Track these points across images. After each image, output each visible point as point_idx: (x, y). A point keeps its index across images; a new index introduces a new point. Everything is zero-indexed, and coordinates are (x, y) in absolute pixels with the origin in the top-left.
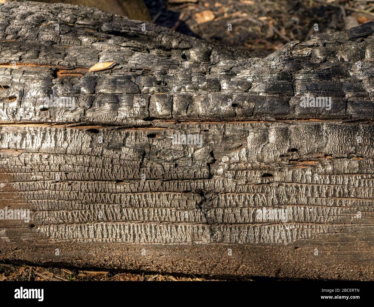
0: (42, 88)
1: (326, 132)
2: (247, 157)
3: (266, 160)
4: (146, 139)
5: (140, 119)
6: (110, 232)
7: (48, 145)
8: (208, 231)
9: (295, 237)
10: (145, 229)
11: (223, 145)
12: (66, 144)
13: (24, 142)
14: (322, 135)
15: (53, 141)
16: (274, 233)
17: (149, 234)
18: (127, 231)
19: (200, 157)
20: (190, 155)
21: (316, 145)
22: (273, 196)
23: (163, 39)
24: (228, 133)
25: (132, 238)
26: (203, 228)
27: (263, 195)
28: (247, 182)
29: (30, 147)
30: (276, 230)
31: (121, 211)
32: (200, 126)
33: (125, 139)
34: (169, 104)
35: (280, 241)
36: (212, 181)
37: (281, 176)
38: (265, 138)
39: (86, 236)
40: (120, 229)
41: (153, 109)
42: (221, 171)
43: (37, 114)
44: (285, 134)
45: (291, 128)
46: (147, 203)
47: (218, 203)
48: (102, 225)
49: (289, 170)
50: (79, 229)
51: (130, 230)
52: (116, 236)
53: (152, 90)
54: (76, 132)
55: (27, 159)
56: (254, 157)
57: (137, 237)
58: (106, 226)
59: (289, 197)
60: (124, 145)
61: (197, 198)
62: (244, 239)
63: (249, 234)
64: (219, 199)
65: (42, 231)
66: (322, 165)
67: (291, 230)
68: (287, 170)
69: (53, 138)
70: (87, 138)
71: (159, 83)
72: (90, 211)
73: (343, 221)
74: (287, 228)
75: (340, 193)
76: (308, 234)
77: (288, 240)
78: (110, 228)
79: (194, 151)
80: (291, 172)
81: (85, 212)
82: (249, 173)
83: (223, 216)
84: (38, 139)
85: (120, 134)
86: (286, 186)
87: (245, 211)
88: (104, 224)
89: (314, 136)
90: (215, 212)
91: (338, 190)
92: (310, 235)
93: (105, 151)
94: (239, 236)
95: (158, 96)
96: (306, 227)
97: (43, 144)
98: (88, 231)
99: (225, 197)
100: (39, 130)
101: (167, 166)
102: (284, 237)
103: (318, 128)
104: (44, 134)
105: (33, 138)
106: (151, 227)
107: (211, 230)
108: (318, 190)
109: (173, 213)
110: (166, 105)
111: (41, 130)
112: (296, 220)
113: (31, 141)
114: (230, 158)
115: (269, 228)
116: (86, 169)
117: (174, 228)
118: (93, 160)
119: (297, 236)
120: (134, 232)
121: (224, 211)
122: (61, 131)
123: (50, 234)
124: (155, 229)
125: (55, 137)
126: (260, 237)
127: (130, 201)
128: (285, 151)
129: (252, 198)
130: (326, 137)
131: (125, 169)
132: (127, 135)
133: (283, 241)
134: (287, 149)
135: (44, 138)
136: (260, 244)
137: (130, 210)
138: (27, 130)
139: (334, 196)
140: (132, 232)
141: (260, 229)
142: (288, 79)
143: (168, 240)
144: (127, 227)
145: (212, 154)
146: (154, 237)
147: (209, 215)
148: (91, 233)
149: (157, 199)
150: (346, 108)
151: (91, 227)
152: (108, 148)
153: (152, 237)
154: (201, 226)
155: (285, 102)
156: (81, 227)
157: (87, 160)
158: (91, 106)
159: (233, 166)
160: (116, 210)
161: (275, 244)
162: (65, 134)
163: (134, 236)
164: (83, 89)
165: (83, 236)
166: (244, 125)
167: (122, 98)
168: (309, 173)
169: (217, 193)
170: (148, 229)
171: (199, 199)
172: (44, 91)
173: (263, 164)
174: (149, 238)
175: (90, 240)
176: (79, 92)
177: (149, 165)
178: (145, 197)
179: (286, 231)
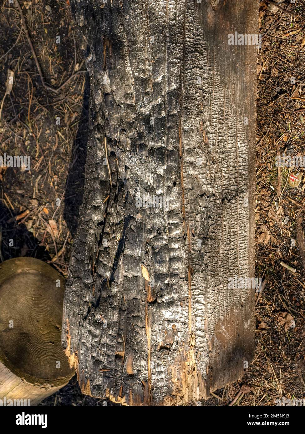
0: (166, 308)
1: (188, 126)
2: (203, 174)
3: (205, 162)
4: (195, 237)
5: (185, 242)
6: (244, 255)
7: (202, 299)
8: (242, 194)
9: (244, 141)
10: (241, 233)
11: (196, 189)
12: (201, 288)
13: (201, 315)
14: (190, 129)
15: (200, 296)
16: (243, 154)
17: (244, 231)
18: (243, 245)
19: (205, 203)
20: (204, 209)
21: (196, 132)
22: (224, 156)
23: (90, 240)
24: (190, 187)
25: (246, 241)
26: (240, 197)
27: (223, 162)
28: (217, 173)
29: (203, 310)
30: (241, 153)
31: (233, 249)
32: (186, 205)
33: (196, 251)
34: (175, 225)
35: (247, 150)
36: (217, 194)
37: (213, 152)
38: (193, 164)
39: (246, 270)
40: (242, 249)
41: (179, 235)
42: (211, 189)
43: (184, 308)
44: (190, 151)
45: (186, 148)
46: (229, 233)
47: (228, 189)
48: (240, 261)
49: (209, 147)
50: (242, 275)
51: (242, 243)
52: (245, 251)
53: (165, 237)
54: (193, 283)
55: (210, 312)
56: (204, 170)
57: (246, 238)
58: (240, 258)
59: (224, 147)
60: (200, 251)
61: (225, 203)
62: (246, 172)
63: (243, 169)
64: (225, 189)
65: (244, 299)
66: (206, 128)
67: (241, 144)
68: (210, 149)
69: (198, 297)
70: (197, 275)
71: (159, 234)
72: (233, 269)
73: (236, 113)
74: (240, 146)
75: (221, 116)
76: (243, 134)
77: (246, 145)
78: (241, 256)
79: (201, 206)
80: (211, 146)
81: (234, 272)
82: (212, 172)
83: (234, 186)
84: (199, 306)
85: (193, 254)
86: (218, 148)
87: (231, 172)
88: (239, 259)
89: (191, 134)
90: (232, 191)
91: (220, 117)
92: (243, 132)
93: (204, 262)
94: (244, 175)
95: (170, 233)
96: (239, 135)
97: (202, 302)
98: (243, 269)
99: (224, 185)
100: (193, 306)
101: (211, 223)
102: (245, 148)
103: (186, 132)
104: (196, 302)
105: (199, 310)
106: (240, 230)
107: (241, 193)
108: (220, 129)
109: (233, 217)
110: (176, 227)
111: (194, 305)
112: (235, 141)
113: (200, 311)
114: (204, 184)
115: (240, 157)
116: (213, 273)
117: (240, 216)
118: (209, 269)
119: (244, 140)
120: (243, 240)
121: (232, 185)
122: (193, 292)
123: (246, 294)
124: (241, 227)
125: (198, 295)
126: (245, 162)
127: (228, 244)
128: (200, 151)
129: (225, 169)
130: (191, 126)
131: (214, 248)
132: (194, 250)
133: (247, 148)
134: (199, 150)
135: (198, 302)
136: (248, 162)
137: (232, 243)
138: (193, 314)
139: (223, 119)
140: (243, 242)
141: (240, 162)
142: (153, 152)
143: (247, 218)
144: (241, 245)
145: (202, 196)
146: (245, 227)
147: (234, 195)
148: (244, 267)
149: (226, 227)
150: (172, 115)
151: (241, 268)
152: (203, 260)
153: (245, 229)
154: (239, 199)
155: (171, 153)
156: (241, 274)
157: (209, 273)
158: (178, 275)
159: (209, 182)
160: (233, 253)
161: (249, 152)
162: (195, 289)
163: (245, 240)
164: (166, 282)
165: (246, 272)
166: (184, 177)
167: (172, 255)
168: (211, 136)
169: (223, 190)
170: (241, 231)
171: (226, 201)
172: (168, 307)
173: (208, 164)
174: (246, 230)
175: (248, 267)
176: (168, 284)
177: (211, 234)
178: (225, 235)
179: (241, 147)
